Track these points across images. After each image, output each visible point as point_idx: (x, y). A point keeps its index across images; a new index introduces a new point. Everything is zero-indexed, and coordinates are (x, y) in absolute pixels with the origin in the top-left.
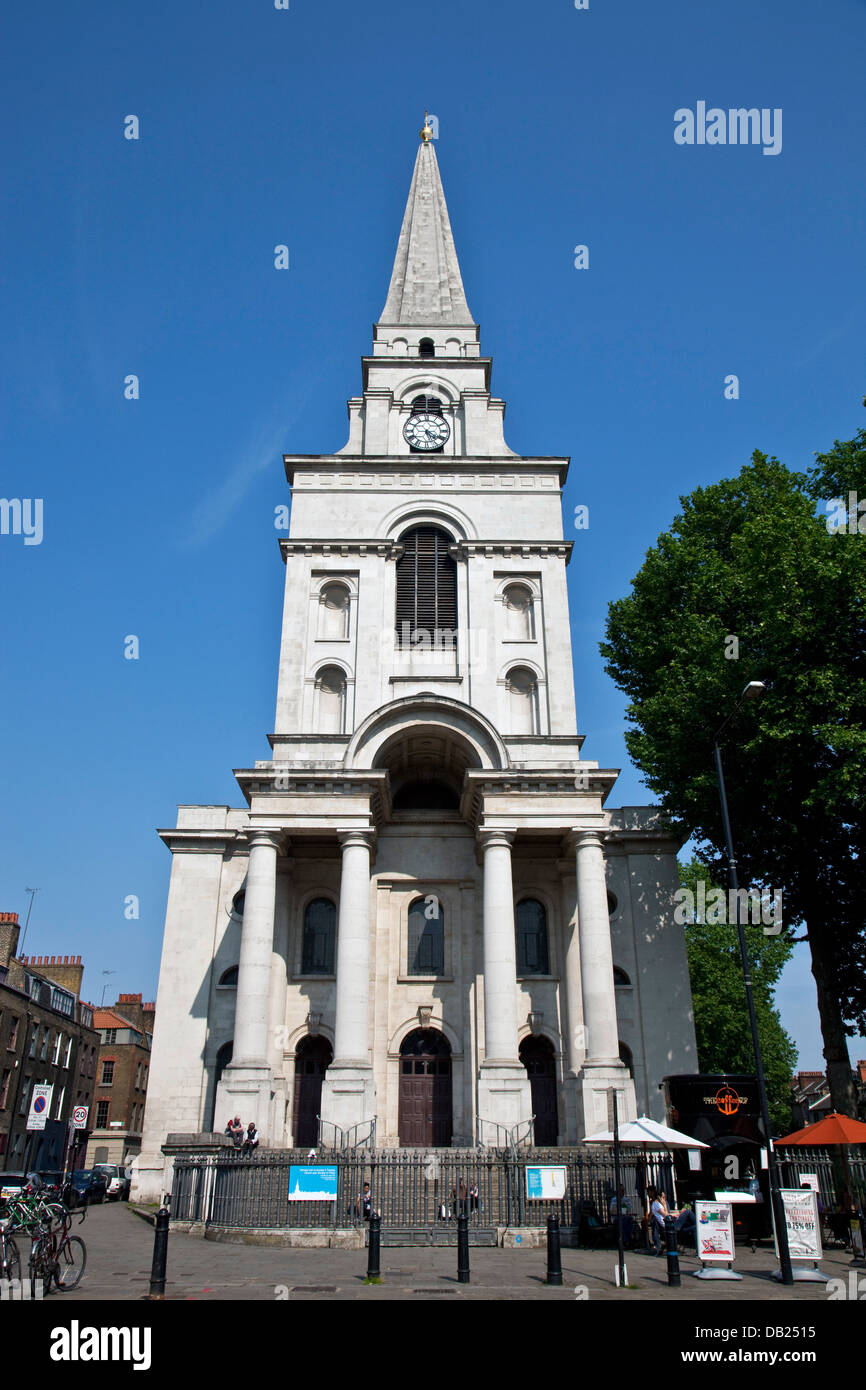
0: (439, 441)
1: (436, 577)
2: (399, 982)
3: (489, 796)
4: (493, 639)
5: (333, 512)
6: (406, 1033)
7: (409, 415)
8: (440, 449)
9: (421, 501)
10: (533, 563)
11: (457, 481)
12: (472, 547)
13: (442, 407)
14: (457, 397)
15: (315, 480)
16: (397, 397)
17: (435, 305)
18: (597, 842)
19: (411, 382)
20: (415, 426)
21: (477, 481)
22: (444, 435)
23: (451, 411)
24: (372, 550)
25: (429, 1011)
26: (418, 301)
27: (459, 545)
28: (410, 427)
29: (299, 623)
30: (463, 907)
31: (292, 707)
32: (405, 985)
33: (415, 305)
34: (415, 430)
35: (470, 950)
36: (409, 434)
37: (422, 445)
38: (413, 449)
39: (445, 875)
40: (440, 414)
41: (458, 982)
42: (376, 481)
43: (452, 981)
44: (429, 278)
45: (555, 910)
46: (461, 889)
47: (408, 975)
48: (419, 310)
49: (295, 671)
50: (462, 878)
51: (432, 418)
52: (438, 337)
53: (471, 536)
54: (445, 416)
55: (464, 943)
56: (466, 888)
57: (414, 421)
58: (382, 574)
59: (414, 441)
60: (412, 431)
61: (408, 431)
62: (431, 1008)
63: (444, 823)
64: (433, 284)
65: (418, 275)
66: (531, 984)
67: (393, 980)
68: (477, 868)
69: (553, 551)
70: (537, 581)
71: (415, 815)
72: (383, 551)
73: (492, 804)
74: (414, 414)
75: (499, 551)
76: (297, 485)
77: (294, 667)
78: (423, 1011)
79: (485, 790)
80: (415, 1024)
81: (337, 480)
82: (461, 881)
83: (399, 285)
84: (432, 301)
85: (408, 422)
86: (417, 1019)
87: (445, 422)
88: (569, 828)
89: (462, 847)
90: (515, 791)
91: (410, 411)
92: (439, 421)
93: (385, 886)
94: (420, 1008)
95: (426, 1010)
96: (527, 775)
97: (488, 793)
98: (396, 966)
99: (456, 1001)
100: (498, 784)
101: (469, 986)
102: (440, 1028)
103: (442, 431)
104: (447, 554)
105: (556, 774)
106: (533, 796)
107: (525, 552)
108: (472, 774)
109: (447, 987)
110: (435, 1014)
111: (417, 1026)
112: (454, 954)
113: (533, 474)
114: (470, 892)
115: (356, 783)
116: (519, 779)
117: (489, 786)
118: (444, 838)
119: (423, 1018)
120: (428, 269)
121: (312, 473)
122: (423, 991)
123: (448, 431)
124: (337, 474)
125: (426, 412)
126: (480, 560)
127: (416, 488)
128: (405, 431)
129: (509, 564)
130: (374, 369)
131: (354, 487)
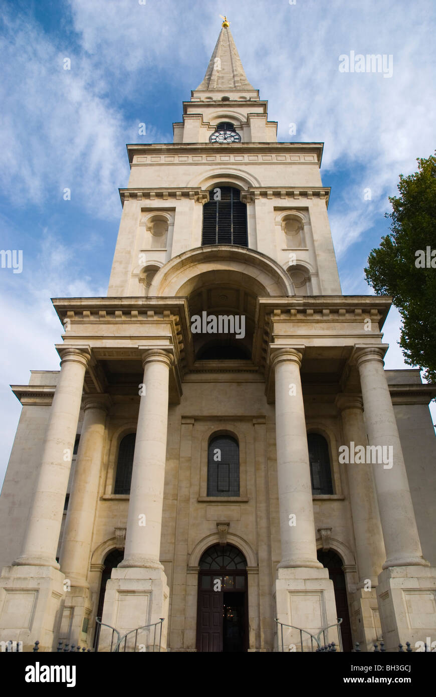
1: (232, 214)
2: (199, 502)
3: (279, 321)
4: (275, 246)
5: (159, 176)
6: (204, 548)
7: (213, 132)
9: (220, 169)
10: (302, 202)
11: (247, 158)
12: (257, 192)
13: (235, 126)
14: (245, 121)
15: (148, 159)
16: (206, 121)
17: (230, 84)
19: (215, 115)
20: (217, 137)
21: (260, 158)
22: (237, 141)
23: (241, 128)
24: (186, 195)
25: (225, 527)
26: (220, 83)
27: (248, 191)
28: (213, 137)
29: (129, 239)
30: (255, 439)
32: (205, 505)
33: (218, 84)
34: (217, 139)
35: (263, 474)
36: (213, 141)
39: (240, 411)
40: (234, 131)
41: (252, 502)
42: (190, 158)
43: (246, 501)
44: (227, 74)
45: (336, 441)
46: (254, 425)
47: (208, 495)
48: (220, 86)
49: (124, 269)
50: (255, 415)
51: (228, 133)
52: (232, 96)
53: (255, 185)
54: (237, 132)
55: (257, 469)
56: (258, 424)
57: (217, 134)
58: (191, 209)
60: (215, 139)
61: (213, 139)
62: (228, 524)
63: (239, 371)
64: (229, 76)
65: (220, 74)
66: (320, 503)
67: (193, 500)
68: (267, 406)
69: (317, 194)
70: (305, 213)
71: (214, 364)
72: (193, 195)
73: (281, 327)
74: (216, 131)
75: (277, 194)
76: (135, 161)
77: (123, 266)
78: (221, 528)
80: (213, 540)
81: (163, 158)
82: (254, 417)
83: (208, 78)
84: (228, 83)
85: (213, 135)
86: (214, 534)
87: (238, 134)
88: (352, 347)
89: (256, 390)
90: (300, 317)
91: (214, 129)
92: (233, 134)
93: (189, 421)
94: (218, 525)
95: (223, 526)
96: (311, 301)
97: (276, 318)
98: (196, 488)
99: (252, 518)
100: (286, 310)
101: (263, 506)
102: (237, 544)
103: (235, 139)
104: (240, 202)
105: (338, 301)
106: (318, 322)
107: (297, 195)
108: (263, 301)
109: (243, 506)
110: (231, 531)
111: (215, 541)
112: (249, 479)
113: (298, 155)
114: (263, 426)
115: (159, 310)
116: (305, 305)
117: (277, 311)
118: (239, 383)
119: (221, 534)
120: (226, 71)
121: (146, 156)
122: (221, 509)
123: (239, 139)
124: (163, 156)
125: (225, 130)
126: (263, 200)
127: (217, 162)
128: (211, 139)
129: (284, 203)
130: (191, 109)
131: (174, 163)
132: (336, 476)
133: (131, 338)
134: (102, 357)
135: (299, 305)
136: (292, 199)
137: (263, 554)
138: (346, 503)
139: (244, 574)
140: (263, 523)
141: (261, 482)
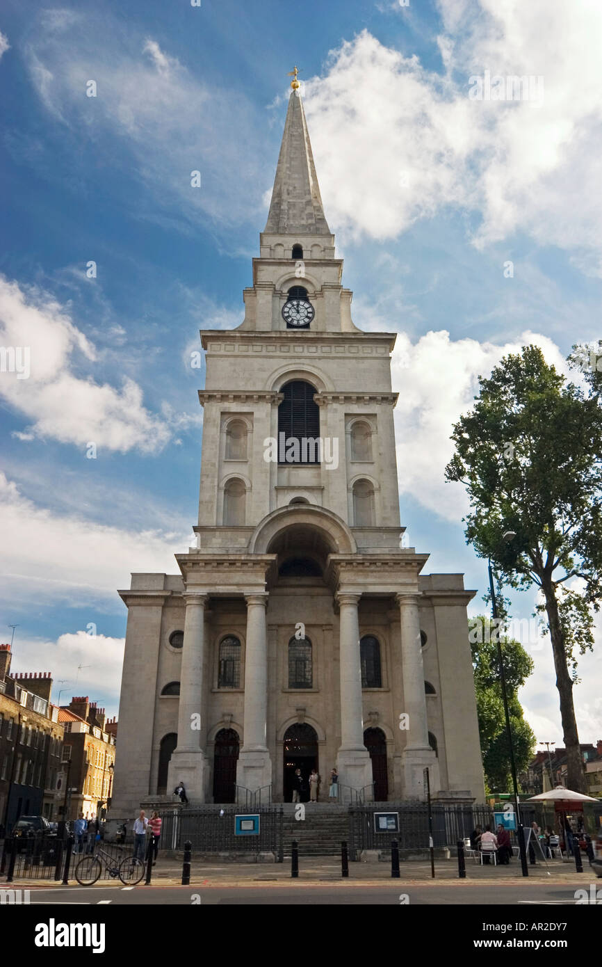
0: (307, 320)
1: (305, 417)
2: (284, 692)
3: (344, 571)
4: (344, 461)
5: (234, 371)
6: (288, 726)
7: (285, 301)
8: (307, 326)
9: (294, 364)
10: (371, 408)
11: (319, 350)
12: (330, 396)
13: (308, 295)
14: (319, 288)
15: (222, 348)
16: (278, 287)
17: (303, 219)
18: (413, 602)
19: (287, 277)
20: (290, 308)
21: (336, 350)
22: (310, 315)
23: (315, 298)
24: (261, 398)
25: (302, 712)
26: (291, 216)
27: (321, 395)
28: (286, 310)
29: (213, 449)
30: (324, 642)
31: (209, 507)
32: (287, 695)
33: (288, 219)
34: (290, 313)
35: (331, 671)
36: (286, 315)
37: (295, 322)
38: (290, 326)
39: (313, 621)
40: (307, 300)
41: (322, 693)
42: (264, 349)
43: (317, 692)
44: (299, 199)
45: (386, 644)
46: (324, 631)
47: (290, 687)
48: (292, 223)
49: (211, 483)
50: (325, 623)
51: (301, 303)
52: (305, 242)
53: (330, 388)
54: (311, 301)
55: (326, 667)
56: (327, 630)
57: (289, 305)
58: (268, 415)
59: (290, 320)
60: (288, 312)
61: (285, 312)
62: (304, 710)
63: (313, 586)
64: (302, 203)
65: (290, 196)
66: (371, 693)
67: (280, 691)
68: (334, 616)
69: (385, 400)
70: (373, 420)
71: (293, 581)
72: (269, 399)
73: (345, 576)
74: (290, 300)
75: (348, 399)
76: (209, 350)
77: (210, 480)
78: (300, 712)
79: (342, 567)
80: (294, 721)
81: (237, 349)
82: (324, 625)
83: (277, 203)
84: (301, 216)
85: (285, 306)
86: (296, 717)
87: (311, 306)
88: (396, 593)
89: (325, 602)
90: (361, 567)
91: (287, 298)
92: (307, 305)
93: (274, 628)
94: (297, 710)
95: (302, 710)
96: (369, 558)
97: (342, 569)
98: (280, 682)
99: (321, 705)
100: (349, 563)
101: (329, 696)
102: (310, 724)
103: (308, 313)
104: (313, 401)
105: (388, 557)
106: (372, 572)
107: (366, 400)
108: (332, 557)
109: (315, 696)
110: (307, 714)
111: (296, 722)
112: (319, 674)
113: (370, 345)
114: (331, 632)
115: (256, 563)
116: (363, 559)
117: (343, 564)
118: (312, 596)
119: (300, 717)
120: (298, 191)
121: (220, 343)
122: (299, 699)
123: (313, 313)
124: (237, 345)
125: (298, 299)
126: (335, 406)
127: (291, 354)
128: (283, 312)
129: (355, 409)
130: (261, 267)
131: (250, 353)
132: (384, 674)
133: (237, 585)
134: (212, 596)
135: (360, 560)
136: (362, 404)
137: (329, 731)
138: (390, 694)
139: (316, 745)
140: (330, 710)
141: (329, 678)
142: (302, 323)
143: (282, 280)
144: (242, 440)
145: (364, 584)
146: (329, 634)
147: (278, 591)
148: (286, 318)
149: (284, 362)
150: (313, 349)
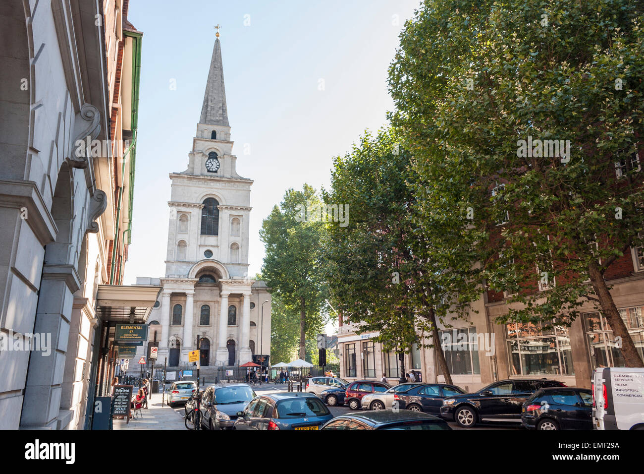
0: (217, 169)
1: (213, 214)
4: (228, 235)
5: (184, 193)
7: (207, 159)
8: (216, 172)
9: (210, 191)
12: (224, 207)
13: (217, 156)
14: (222, 154)
16: (204, 153)
18: (248, 297)
19: (208, 147)
20: (209, 163)
21: (226, 185)
22: (218, 167)
23: (221, 158)
24: (195, 206)
27: (220, 205)
28: (207, 163)
29: (173, 228)
30: (215, 308)
31: (172, 252)
32: (199, 327)
35: (216, 319)
37: (211, 170)
38: (209, 171)
39: (211, 299)
40: (217, 159)
42: (197, 183)
43: (211, 326)
47: (201, 324)
49: (173, 241)
50: (216, 300)
51: (214, 160)
52: (218, 129)
53: (224, 203)
54: (219, 160)
57: (209, 161)
58: (198, 213)
59: (209, 168)
60: (208, 165)
63: (212, 286)
66: (231, 327)
67: (197, 325)
69: (247, 209)
70: (241, 218)
71: (204, 284)
72: (198, 206)
73: (224, 287)
74: (209, 158)
75: (231, 208)
83: (206, 106)
85: (207, 161)
86: (201, 335)
87: (219, 162)
88: (243, 294)
90: (230, 284)
92: (217, 162)
93: (197, 302)
94: (203, 333)
95: (205, 333)
97: (224, 284)
98: (197, 323)
99: (212, 331)
100: (226, 282)
101: (215, 328)
103: (217, 165)
104: (217, 208)
106: (234, 285)
107: (239, 209)
108: (220, 280)
109: (210, 328)
110: (207, 335)
111: (202, 337)
112: (212, 319)
114: (218, 304)
115: (191, 281)
117: (224, 282)
118: (211, 290)
119: (204, 335)
120: (216, 101)
121: (178, 179)
122: (204, 328)
123: (219, 165)
124: (185, 180)
125: (212, 158)
126: (226, 211)
127: (209, 186)
128: (206, 164)
129: (234, 212)
130: (197, 141)
131: (190, 185)
132: (237, 320)
133: (183, 289)
134: (173, 293)
135: (230, 281)
136: (237, 211)
137: (215, 341)
139: (209, 345)
140: (215, 333)
141: (216, 321)
142: (214, 170)
143: (206, 149)
144: (186, 223)
145: (231, 290)
146: (216, 304)
147: (198, 288)
148: (207, 167)
149: (205, 190)
150: (218, 184)
